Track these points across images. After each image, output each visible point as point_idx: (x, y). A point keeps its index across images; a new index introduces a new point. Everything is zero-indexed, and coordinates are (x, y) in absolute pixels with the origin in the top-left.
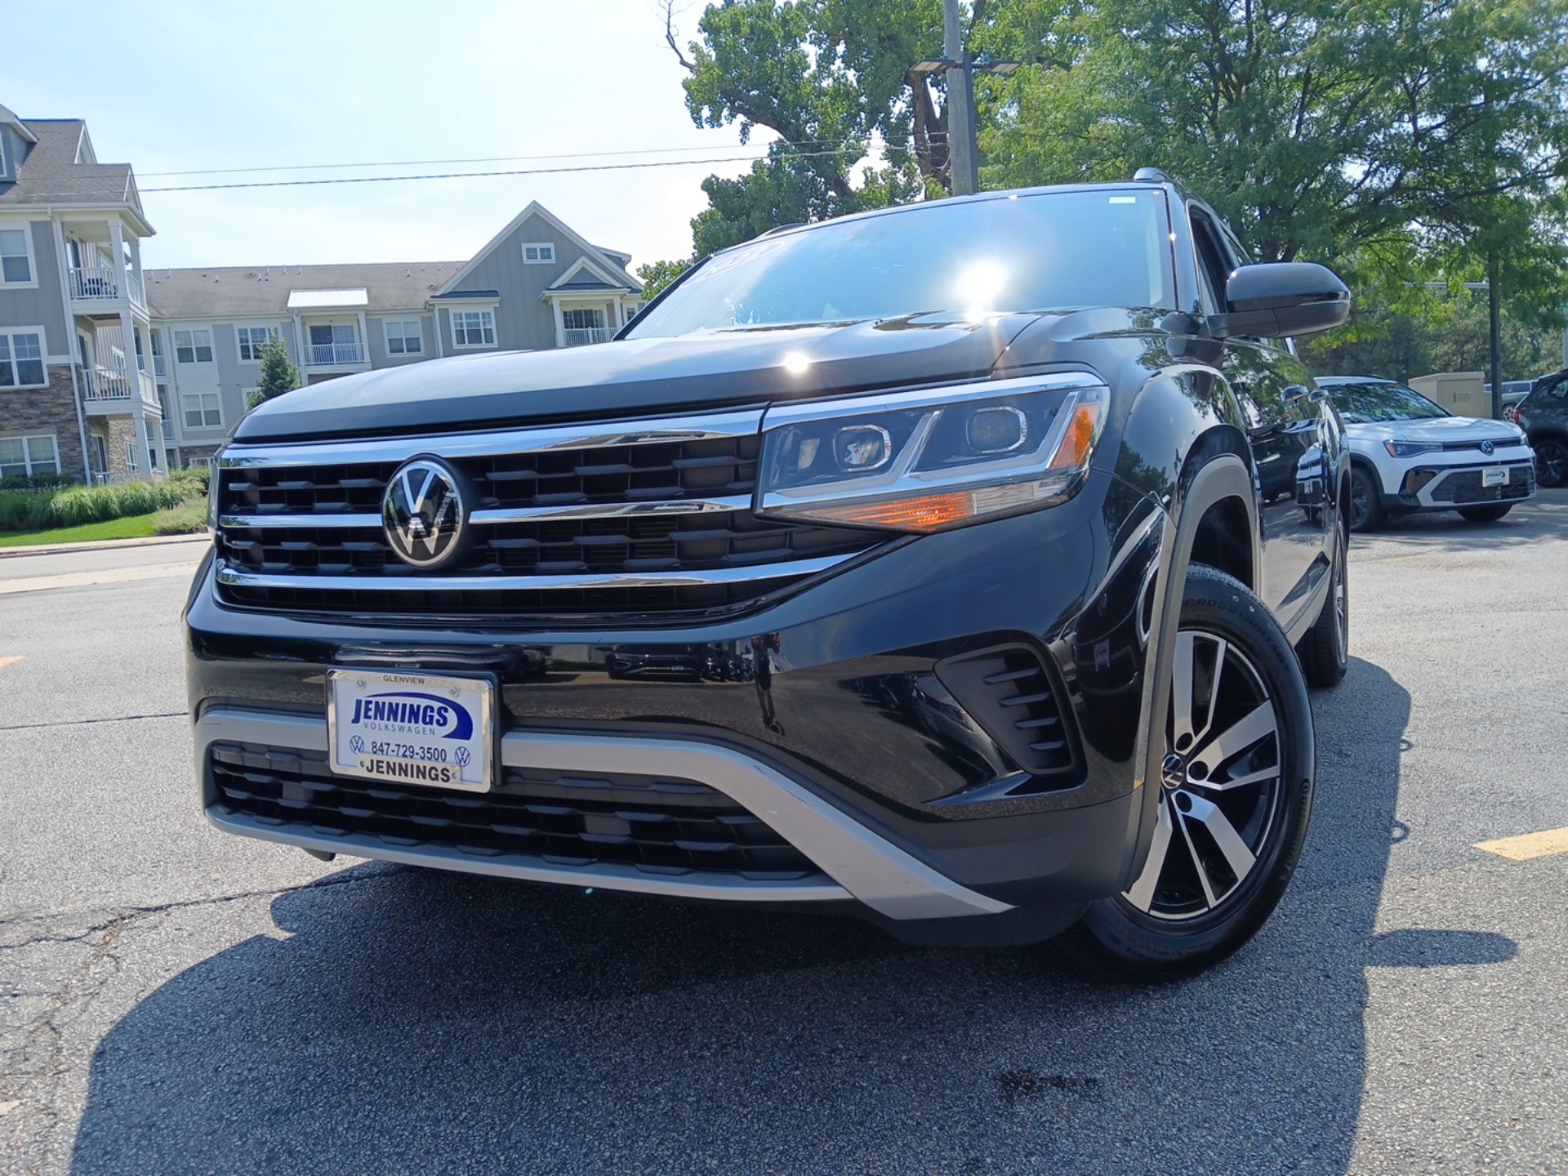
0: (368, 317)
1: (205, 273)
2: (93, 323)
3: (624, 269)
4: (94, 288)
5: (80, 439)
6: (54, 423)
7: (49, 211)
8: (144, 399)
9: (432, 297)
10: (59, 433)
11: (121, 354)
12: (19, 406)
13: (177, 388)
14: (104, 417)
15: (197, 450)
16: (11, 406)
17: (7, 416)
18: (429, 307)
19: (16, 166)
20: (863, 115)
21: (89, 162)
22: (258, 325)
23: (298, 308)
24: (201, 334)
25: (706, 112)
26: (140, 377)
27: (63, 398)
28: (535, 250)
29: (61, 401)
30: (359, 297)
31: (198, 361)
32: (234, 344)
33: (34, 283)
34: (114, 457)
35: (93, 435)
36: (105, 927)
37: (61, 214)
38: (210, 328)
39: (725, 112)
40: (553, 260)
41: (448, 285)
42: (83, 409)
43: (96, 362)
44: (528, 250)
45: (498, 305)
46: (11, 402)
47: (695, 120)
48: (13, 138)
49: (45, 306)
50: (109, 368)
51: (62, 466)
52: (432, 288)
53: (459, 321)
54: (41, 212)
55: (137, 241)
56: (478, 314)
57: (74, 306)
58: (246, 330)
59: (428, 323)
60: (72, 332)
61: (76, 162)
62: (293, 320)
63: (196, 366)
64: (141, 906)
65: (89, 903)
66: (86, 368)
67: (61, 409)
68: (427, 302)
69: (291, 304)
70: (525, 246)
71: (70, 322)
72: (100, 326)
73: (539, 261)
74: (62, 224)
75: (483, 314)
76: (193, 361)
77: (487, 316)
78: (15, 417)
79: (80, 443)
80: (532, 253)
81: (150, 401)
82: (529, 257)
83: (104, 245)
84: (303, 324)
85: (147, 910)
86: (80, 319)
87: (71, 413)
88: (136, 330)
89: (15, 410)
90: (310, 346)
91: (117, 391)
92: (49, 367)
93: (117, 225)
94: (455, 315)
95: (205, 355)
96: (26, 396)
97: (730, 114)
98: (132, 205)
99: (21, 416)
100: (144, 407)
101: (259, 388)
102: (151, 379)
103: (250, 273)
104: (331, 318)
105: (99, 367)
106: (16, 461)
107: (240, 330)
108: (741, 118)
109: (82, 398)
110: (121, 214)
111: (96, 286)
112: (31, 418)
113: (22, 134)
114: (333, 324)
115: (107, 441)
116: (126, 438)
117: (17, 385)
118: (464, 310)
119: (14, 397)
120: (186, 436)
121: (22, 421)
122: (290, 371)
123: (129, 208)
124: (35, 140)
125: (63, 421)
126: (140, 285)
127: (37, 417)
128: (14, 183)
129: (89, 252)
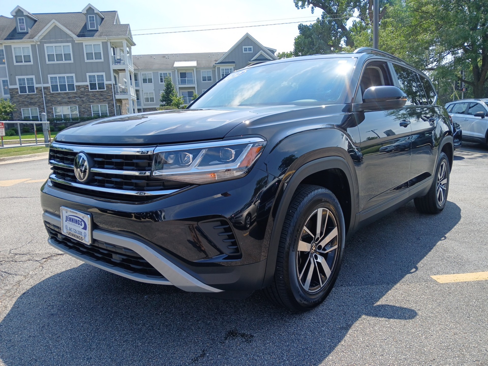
0: (197, 70)
1: (151, 56)
2: (118, 72)
3: (274, 54)
4: (118, 61)
5: (114, 106)
6: (108, 101)
7: (107, 38)
8: (131, 94)
9: (215, 64)
10: (108, 104)
11: (126, 80)
12: (98, 96)
13: (142, 91)
14: (121, 99)
15: (148, 109)
16: (96, 96)
17: (95, 98)
18: (214, 67)
19: (99, 26)
20: (352, 3)
21: (118, 24)
22: (165, 72)
23: (177, 67)
24: (150, 74)
25: (300, 3)
26: (130, 88)
27: (110, 94)
28: (247, 48)
29: (109, 94)
30: (194, 64)
31: (148, 82)
32: (159, 78)
33: (102, 60)
34: (123, 111)
35: (117, 104)
36: (47, 258)
37: (110, 39)
38: (152, 73)
39: (306, 3)
40: (252, 52)
41: (221, 59)
42: (115, 97)
43: (119, 83)
44: (245, 48)
45: (235, 66)
46: (96, 95)
47: (296, 7)
48: (98, 17)
49: (105, 67)
50: (123, 85)
51: (109, 113)
52: (216, 61)
53: (223, 71)
54: (105, 39)
55: (131, 47)
56: (229, 69)
57: (114, 67)
58: (162, 73)
59: (214, 72)
60: (112, 74)
61: (114, 24)
62: (175, 71)
63: (148, 84)
64: (57, 253)
65: (45, 251)
66: (116, 85)
67: (109, 97)
68: (214, 65)
69: (175, 66)
70: (244, 47)
71: (112, 71)
72: (120, 72)
73: (248, 52)
74: (110, 42)
75: (230, 69)
76: (147, 83)
77: (231, 69)
78: (97, 99)
79: (114, 107)
80: (246, 50)
81: (133, 95)
82: (245, 51)
83: (121, 48)
84: (178, 72)
85: (59, 254)
86: (115, 71)
87: (112, 98)
88: (130, 74)
89: (97, 97)
90: (180, 79)
91: (124, 92)
92: (106, 84)
93: (125, 42)
94: (222, 69)
95: (150, 81)
96: (100, 93)
97: (308, 4)
98: (129, 37)
99: (99, 99)
100: (131, 97)
101: (164, 92)
102: (134, 88)
103: (164, 56)
104: (186, 70)
105: (120, 85)
106: (97, 111)
107: (160, 73)
108: (311, 5)
109: (115, 94)
110: (126, 39)
111: (119, 61)
112: (101, 99)
113: (101, 16)
114: (186, 72)
115: (122, 106)
116: (127, 105)
117: (98, 90)
118: (224, 68)
119: (97, 93)
120: (145, 105)
121: (99, 100)
122: (173, 86)
123: (128, 37)
124: (104, 17)
125: (110, 100)
126: (131, 60)
127: (103, 99)
128: (98, 30)
129: (118, 50)
